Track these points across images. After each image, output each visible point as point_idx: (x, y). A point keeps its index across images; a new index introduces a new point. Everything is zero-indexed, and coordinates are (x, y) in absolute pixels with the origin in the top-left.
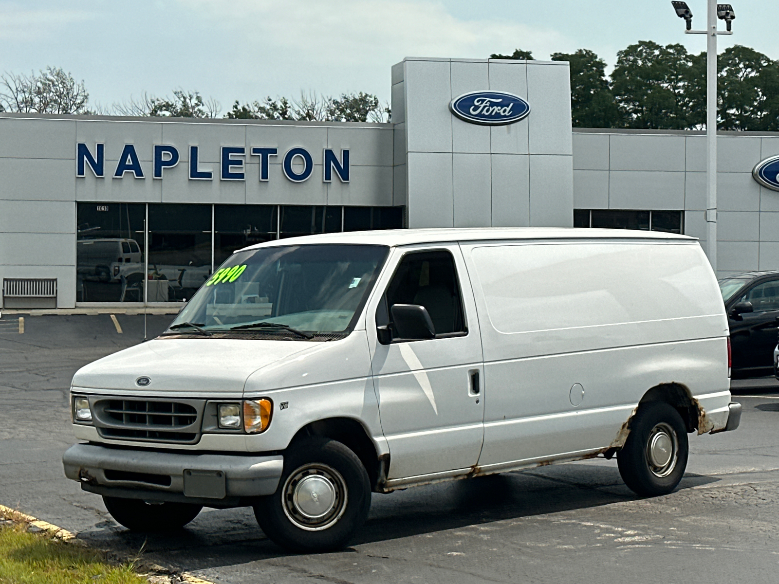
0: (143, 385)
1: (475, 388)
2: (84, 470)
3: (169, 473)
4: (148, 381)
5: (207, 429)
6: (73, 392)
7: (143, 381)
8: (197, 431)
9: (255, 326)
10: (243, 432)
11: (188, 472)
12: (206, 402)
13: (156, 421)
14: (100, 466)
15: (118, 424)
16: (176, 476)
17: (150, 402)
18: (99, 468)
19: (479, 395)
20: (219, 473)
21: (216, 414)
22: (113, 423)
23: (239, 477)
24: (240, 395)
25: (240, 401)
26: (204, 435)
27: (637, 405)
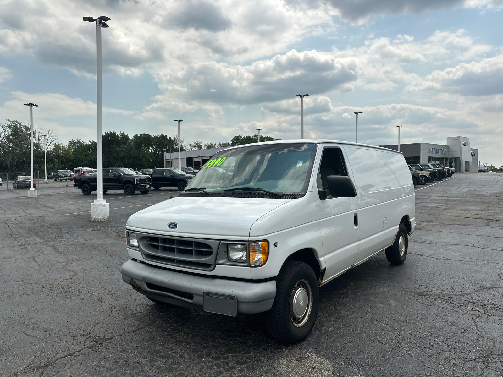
0: (173, 228)
1: (356, 223)
2: (133, 280)
3: (192, 292)
4: (176, 226)
5: (221, 262)
6: (127, 229)
7: (173, 225)
8: (212, 262)
9: (240, 189)
10: (249, 265)
11: (207, 294)
12: (220, 242)
13: (181, 252)
14: (144, 279)
15: (156, 253)
16: (197, 295)
17: (177, 240)
18: (142, 281)
19: (357, 227)
20: (232, 297)
21: (226, 250)
22: (152, 251)
23: (247, 301)
24: (246, 238)
25: (247, 243)
26: (217, 266)
27: (398, 226)
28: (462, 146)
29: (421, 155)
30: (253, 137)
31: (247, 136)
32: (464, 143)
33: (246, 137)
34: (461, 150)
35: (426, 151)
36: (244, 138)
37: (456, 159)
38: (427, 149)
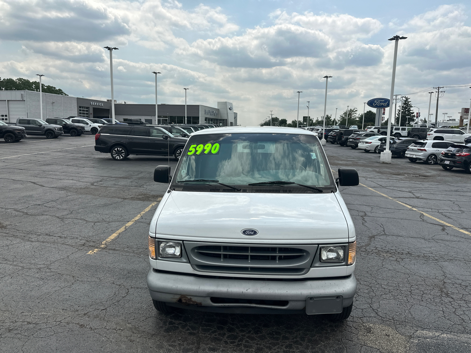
0: (250, 235)
4: (255, 232)
8: (306, 266)
10: (346, 264)
11: (311, 298)
12: (318, 246)
14: (210, 295)
18: (207, 297)
20: (338, 297)
23: (350, 296)
24: (346, 240)
25: (347, 244)
26: (311, 269)
28: (228, 110)
29: (200, 116)
30: (16, 80)
31: (9, 78)
32: (229, 107)
33: (7, 79)
34: (227, 113)
35: (204, 113)
36: (3, 80)
37: (223, 120)
38: (204, 111)
